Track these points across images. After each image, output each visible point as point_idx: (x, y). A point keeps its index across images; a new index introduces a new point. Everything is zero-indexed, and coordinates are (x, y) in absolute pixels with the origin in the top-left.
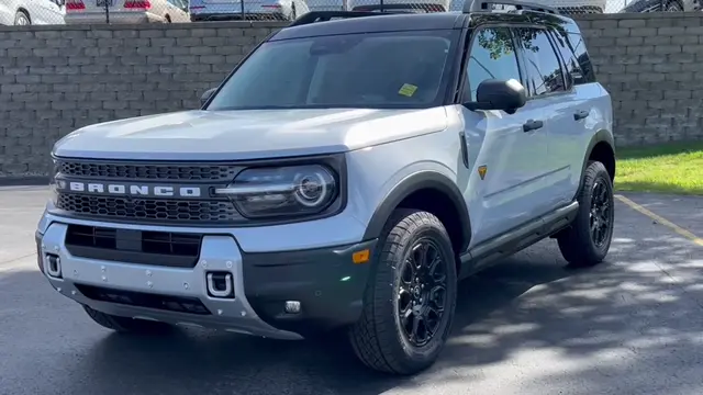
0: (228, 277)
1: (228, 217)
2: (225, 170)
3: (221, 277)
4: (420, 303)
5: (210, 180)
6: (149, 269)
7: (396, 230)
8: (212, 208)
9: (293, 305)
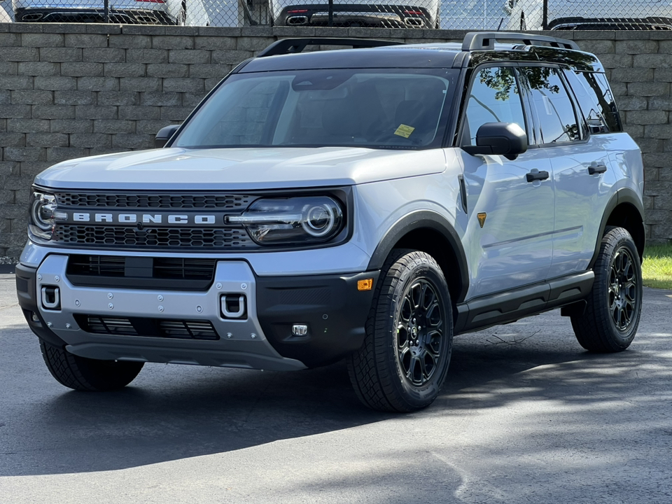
0: (241, 299)
1: (241, 243)
2: (240, 199)
3: (235, 299)
4: (417, 345)
5: (224, 208)
6: (160, 295)
7: (396, 265)
8: (225, 235)
9: (300, 329)
